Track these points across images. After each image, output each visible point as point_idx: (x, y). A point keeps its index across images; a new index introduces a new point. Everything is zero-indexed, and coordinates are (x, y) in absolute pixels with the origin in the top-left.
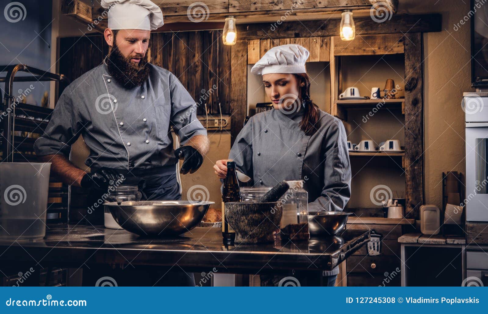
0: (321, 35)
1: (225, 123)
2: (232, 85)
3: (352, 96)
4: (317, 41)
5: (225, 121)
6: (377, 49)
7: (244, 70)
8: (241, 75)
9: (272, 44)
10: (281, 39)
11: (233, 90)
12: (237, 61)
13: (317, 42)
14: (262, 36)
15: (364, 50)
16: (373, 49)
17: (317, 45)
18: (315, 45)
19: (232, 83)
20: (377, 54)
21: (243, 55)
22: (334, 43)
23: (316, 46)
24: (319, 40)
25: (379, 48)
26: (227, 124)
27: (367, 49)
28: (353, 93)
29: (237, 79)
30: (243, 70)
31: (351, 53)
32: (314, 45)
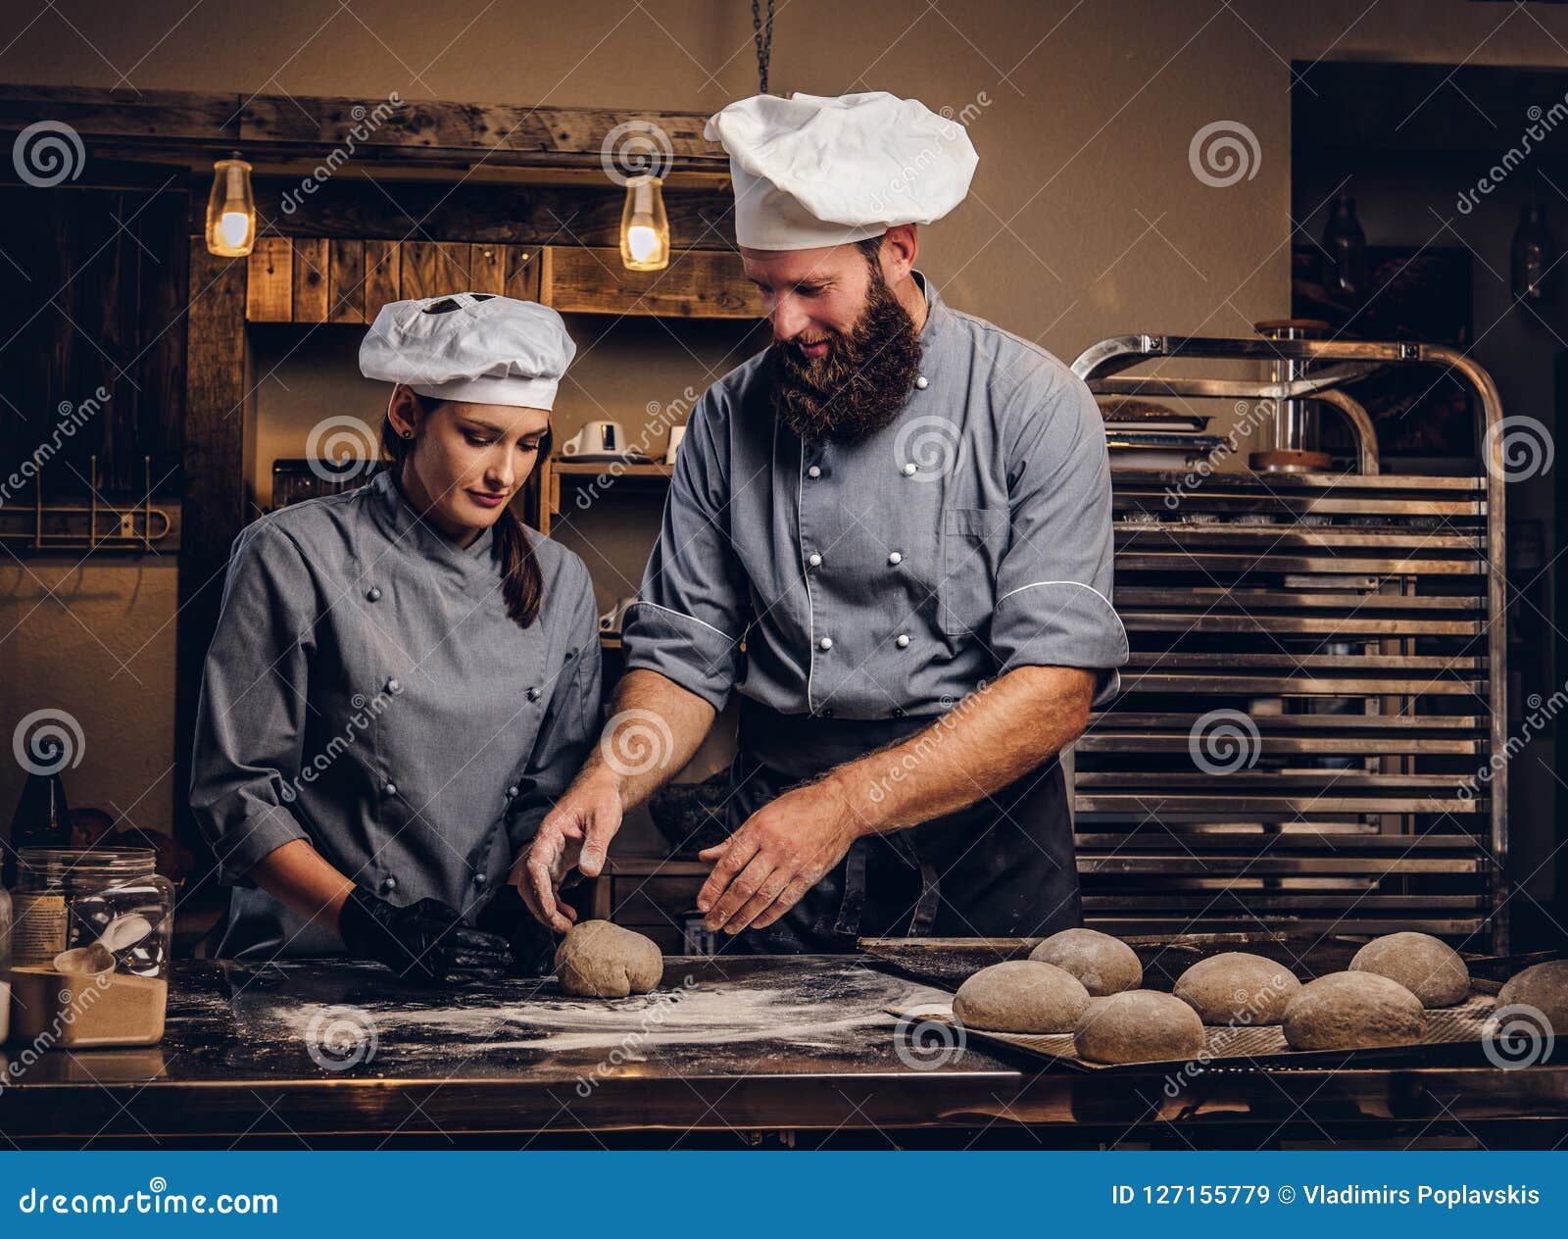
0: (511, 237)
1: (163, 528)
2: (190, 395)
3: (609, 453)
4: (496, 258)
5: (162, 518)
6: (694, 298)
7: (233, 339)
8: (224, 358)
9: (335, 256)
10: (368, 241)
11: (195, 409)
12: (211, 307)
13: (494, 262)
14: (302, 225)
15: (653, 300)
16: (682, 298)
17: (496, 272)
18: (489, 269)
19: (189, 385)
20: (694, 315)
21: (233, 288)
22: (554, 270)
23: (491, 275)
24: (502, 256)
25: (702, 297)
26: (171, 530)
27: (664, 297)
28: (609, 441)
29: (208, 375)
30: (230, 339)
31: (609, 307)
32: (485, 269)
